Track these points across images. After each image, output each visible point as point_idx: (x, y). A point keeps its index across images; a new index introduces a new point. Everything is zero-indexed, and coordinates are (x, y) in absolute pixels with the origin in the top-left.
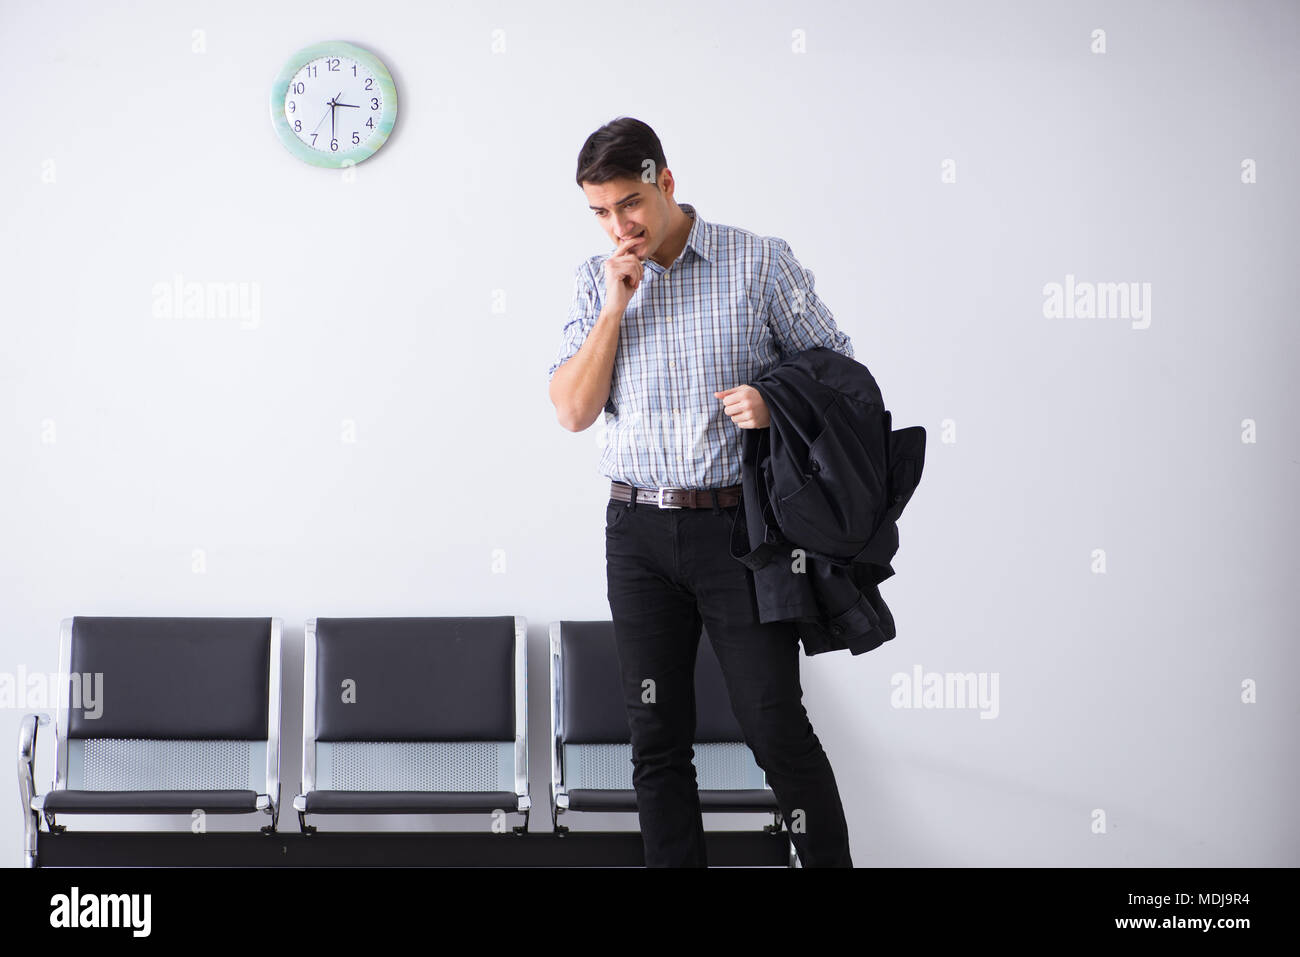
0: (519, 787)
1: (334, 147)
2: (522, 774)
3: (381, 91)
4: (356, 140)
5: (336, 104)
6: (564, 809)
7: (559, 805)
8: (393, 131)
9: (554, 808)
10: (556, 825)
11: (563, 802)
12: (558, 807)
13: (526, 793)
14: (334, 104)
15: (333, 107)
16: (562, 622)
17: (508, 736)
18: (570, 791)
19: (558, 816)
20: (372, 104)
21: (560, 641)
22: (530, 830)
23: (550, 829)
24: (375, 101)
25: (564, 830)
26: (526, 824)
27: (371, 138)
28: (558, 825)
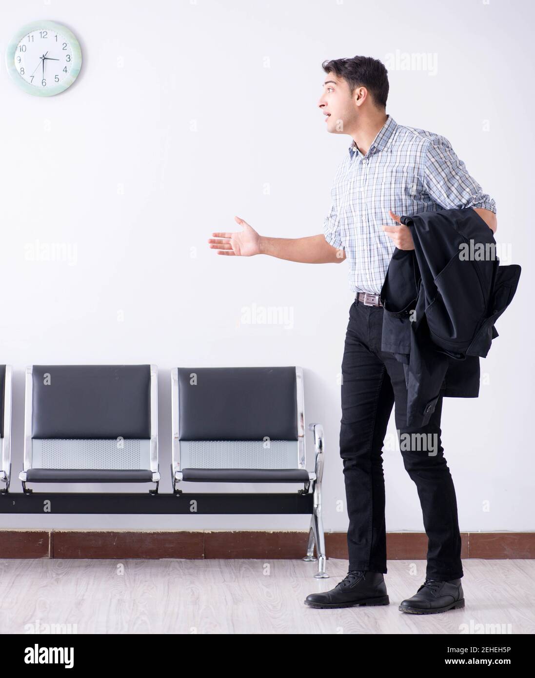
0: (153, 467)
1: (44, 84)
2: (155, 458)
3: (72, 51)
4: (57, 80)
5: (45, 58)
6: (180, 480)
7: (177, 478)
8: (79, 74)
9: (174, 479)
10: (175, 489)
11: (179, 476)
12: (176, 479)
13: (157, 471)
14: (44, 58)
15: (43, 60)
16: (178, 368)
17: (146, 436)
18: (183, 470)
19: (176, 484)
20: (67, 58)
21: (177, 379)
22: (159, 492)
23: (171, 491)
24: (68, 57)
25: (180, 492)
26: (157, 489)
27: (66, 78)
28: (176, 489)
